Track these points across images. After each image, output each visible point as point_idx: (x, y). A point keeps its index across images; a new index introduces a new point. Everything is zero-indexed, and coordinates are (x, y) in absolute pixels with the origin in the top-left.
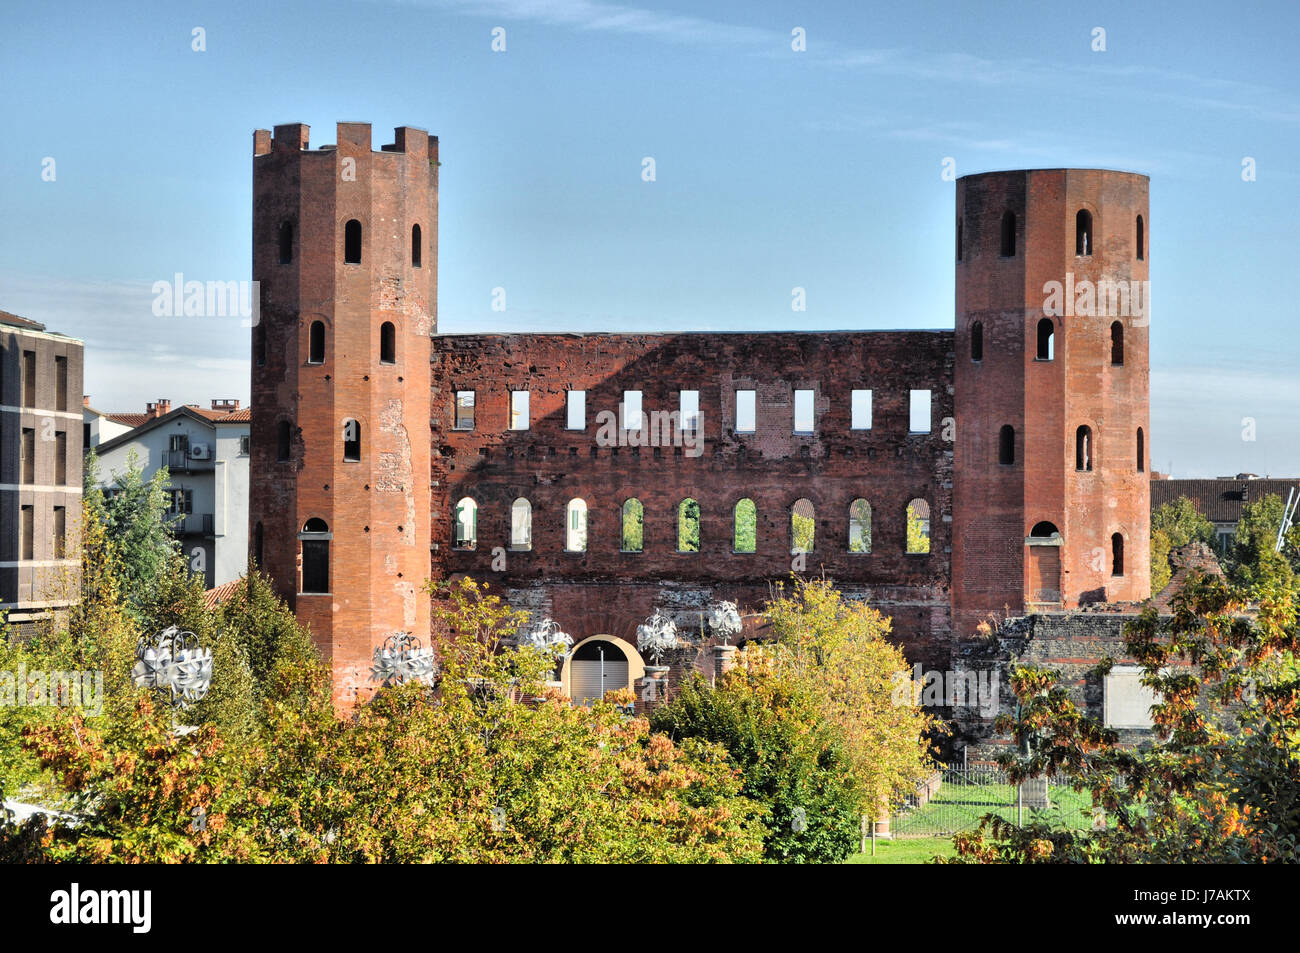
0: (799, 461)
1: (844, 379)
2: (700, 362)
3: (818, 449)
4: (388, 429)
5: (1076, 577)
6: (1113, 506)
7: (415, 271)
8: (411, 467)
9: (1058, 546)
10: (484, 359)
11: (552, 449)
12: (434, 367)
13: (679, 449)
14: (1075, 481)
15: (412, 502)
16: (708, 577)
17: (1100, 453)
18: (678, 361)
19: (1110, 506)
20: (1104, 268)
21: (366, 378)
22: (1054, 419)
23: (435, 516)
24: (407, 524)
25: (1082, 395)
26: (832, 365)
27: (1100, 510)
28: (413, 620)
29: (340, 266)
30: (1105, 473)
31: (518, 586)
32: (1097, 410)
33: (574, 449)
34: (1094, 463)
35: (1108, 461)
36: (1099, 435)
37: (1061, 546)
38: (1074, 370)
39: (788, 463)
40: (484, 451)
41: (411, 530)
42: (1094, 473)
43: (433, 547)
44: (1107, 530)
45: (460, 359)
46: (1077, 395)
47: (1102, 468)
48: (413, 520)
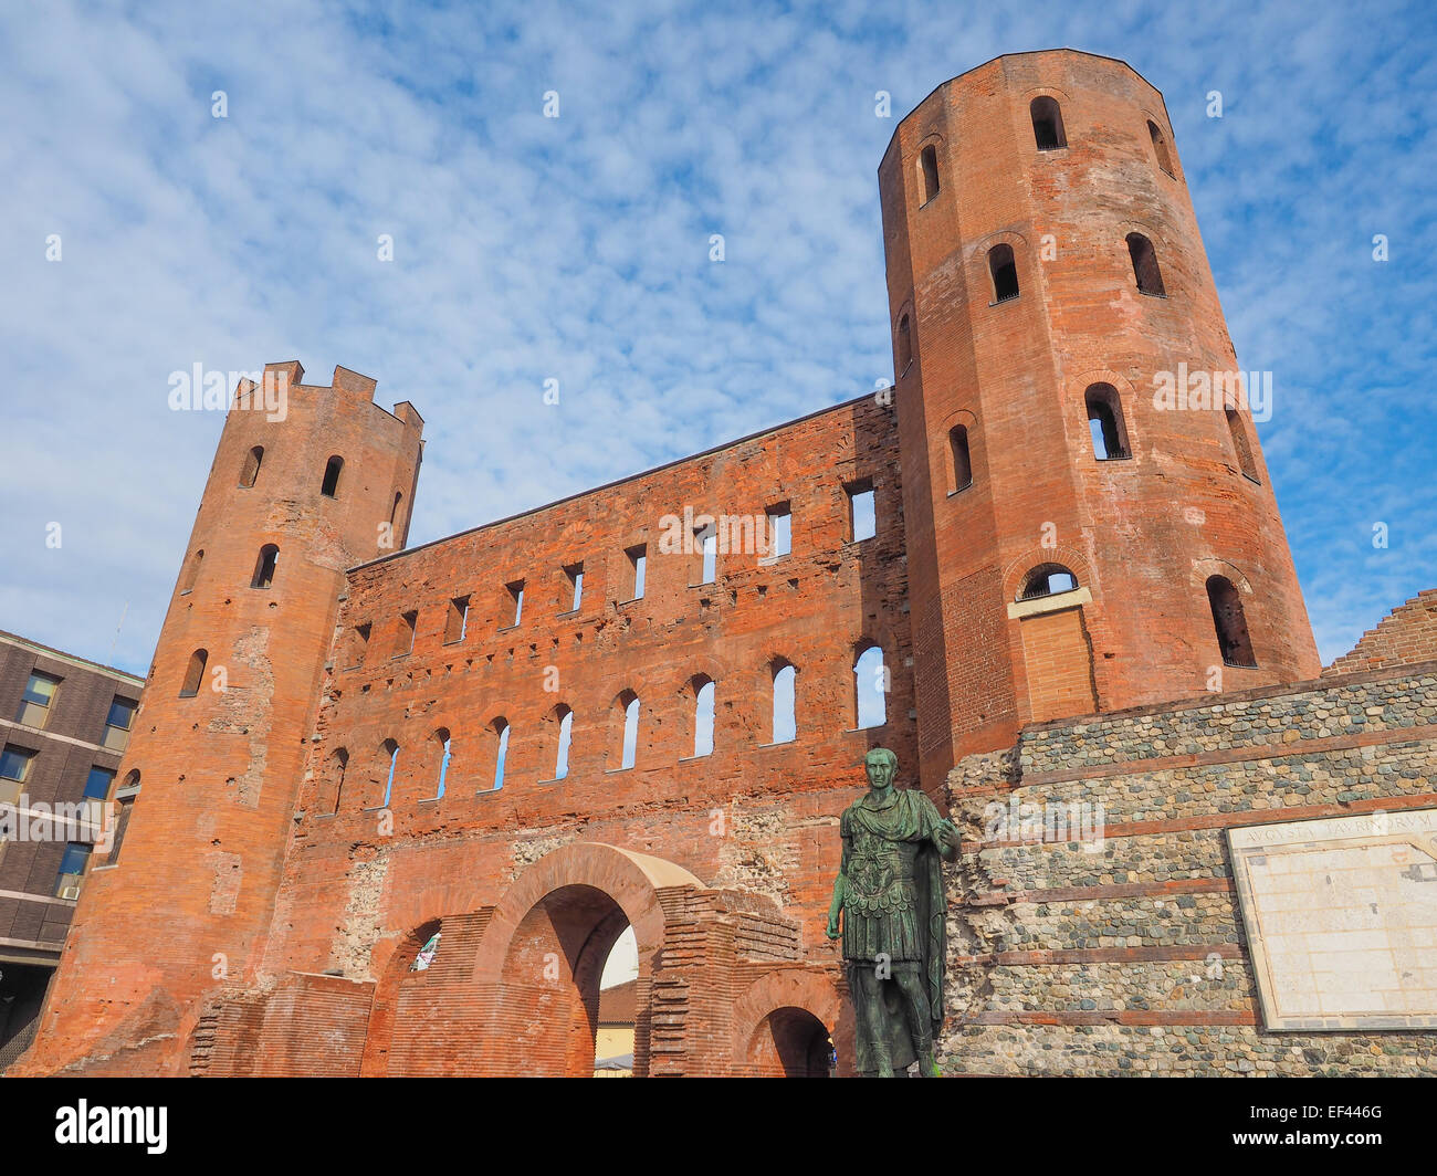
0: (695, 621)
1: (755, 497)
2: (588, 527)
3: (723, 599)
4: (245, 660)
5: (1133, 666)
6: (1196, 522)
7: (324, 498)
8: (272, 709)
9: (1080, 606)
10: (386, 586)
11: (429, 672)
12: (343, 605)
13: (556, 641)
14: (1096, 477)
15: (263, 749)
16: (574, 815)
17: (1144, 425)
18: (566, 533)
19: (1190, 522)
20: (1095, 161)
21: (228, 602)
22: (1034, 384)
23: (309, 776)
24: (247, 776)
25: (1086, 336)
26: (741, 484)
27: (1169, 527)
28: (231, 908)
29: (234, 491)
30: (1162, 459)
31: (366, 857)
32: (1123, 356)
33: (449, 667)
34: (1135, 445)
35: (1165, 440)
36: (1135, 397)
37: (1086, 604)
38: (1064, 302)
39: (681, 628)
40: (366, 688)
41: (253, 784)
42: (1137, 460)
43: (298, 815)
44: (1190, 568)
45: (367, 591)
46: (1072, 337)
47: (1154, 451)
48: (261, 775)
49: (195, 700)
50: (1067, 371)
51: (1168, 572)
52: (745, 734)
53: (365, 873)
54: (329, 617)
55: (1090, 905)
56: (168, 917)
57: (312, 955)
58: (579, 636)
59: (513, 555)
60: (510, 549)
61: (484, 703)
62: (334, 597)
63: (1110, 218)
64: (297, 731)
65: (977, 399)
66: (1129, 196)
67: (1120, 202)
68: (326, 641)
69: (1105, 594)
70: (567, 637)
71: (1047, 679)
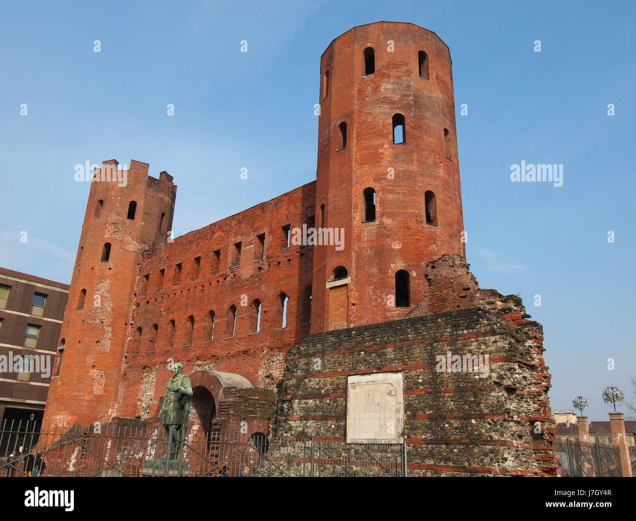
0: (256, 276)
1: (279, 222)
2: (223, 234)
3: (266, 267)
4: (100, 293)
5: (361, 308)
6: (396, 248)
7: (128, 221)
8: (112, 312)
9: (347, 284)
10: (154, 258)
11: (168, 295)
12: (139, 266)
13: (210, 284)
14: (361, 230)
15: (110, 329)
16: (214, 356)
17: (382, 206)
18: (215, 236)
19: (394, 247)
20: (384, 80)
21: (93, 269)
22: (346, 188)
23: (129, 338)
24: (104, 340)
25: (367, 166)
26: (274, 216)
27: (384, 251)
28: (101, 392)
29: (92, 220)
30: (388, 221)
31: (148, 372)
32: (380, 175)
33: (175, 294)
34: (377, 215)
35: (390, 212)
36: (381, 193)
37: (349, 283)
38: (361, 150)
39: (252, 279)
40: (148, 302)
41: (107, 344)
42: (377, 222)
43: (126, 354)
44: (389, 268)
45: (148, 260)
46: (362, 167)
47: (384, 217)
48: (110, 339)
49: (82, 310)
50: (357, 183)
51: (381, 270)
52: (269, 324)
53: (148, 378)
54: (134, 272)
55: (311, 401)
56: (78, 396)
57: (131, 410)
58: (218, 281)
59: (197, 246)
60: (196, 243)
61: (186, 309)
62: (135, 263)
63: (387, 108)
64: (123, 320)
65: (328, 194)
66: (398, 95)
67: (393, 99)
68: (133, 282)
69: (356, 279)
70: (214, 282)
71: (336, 313)
